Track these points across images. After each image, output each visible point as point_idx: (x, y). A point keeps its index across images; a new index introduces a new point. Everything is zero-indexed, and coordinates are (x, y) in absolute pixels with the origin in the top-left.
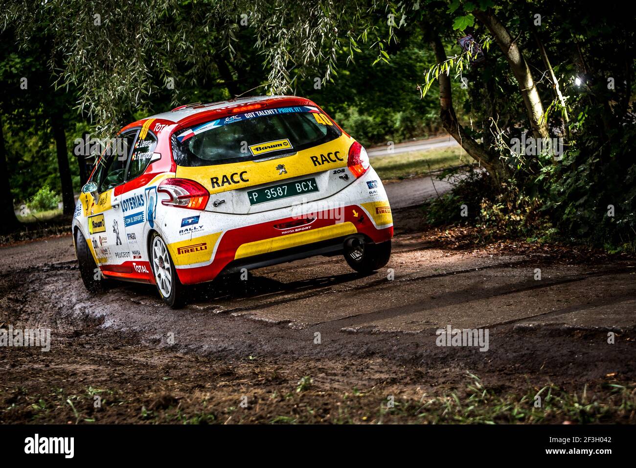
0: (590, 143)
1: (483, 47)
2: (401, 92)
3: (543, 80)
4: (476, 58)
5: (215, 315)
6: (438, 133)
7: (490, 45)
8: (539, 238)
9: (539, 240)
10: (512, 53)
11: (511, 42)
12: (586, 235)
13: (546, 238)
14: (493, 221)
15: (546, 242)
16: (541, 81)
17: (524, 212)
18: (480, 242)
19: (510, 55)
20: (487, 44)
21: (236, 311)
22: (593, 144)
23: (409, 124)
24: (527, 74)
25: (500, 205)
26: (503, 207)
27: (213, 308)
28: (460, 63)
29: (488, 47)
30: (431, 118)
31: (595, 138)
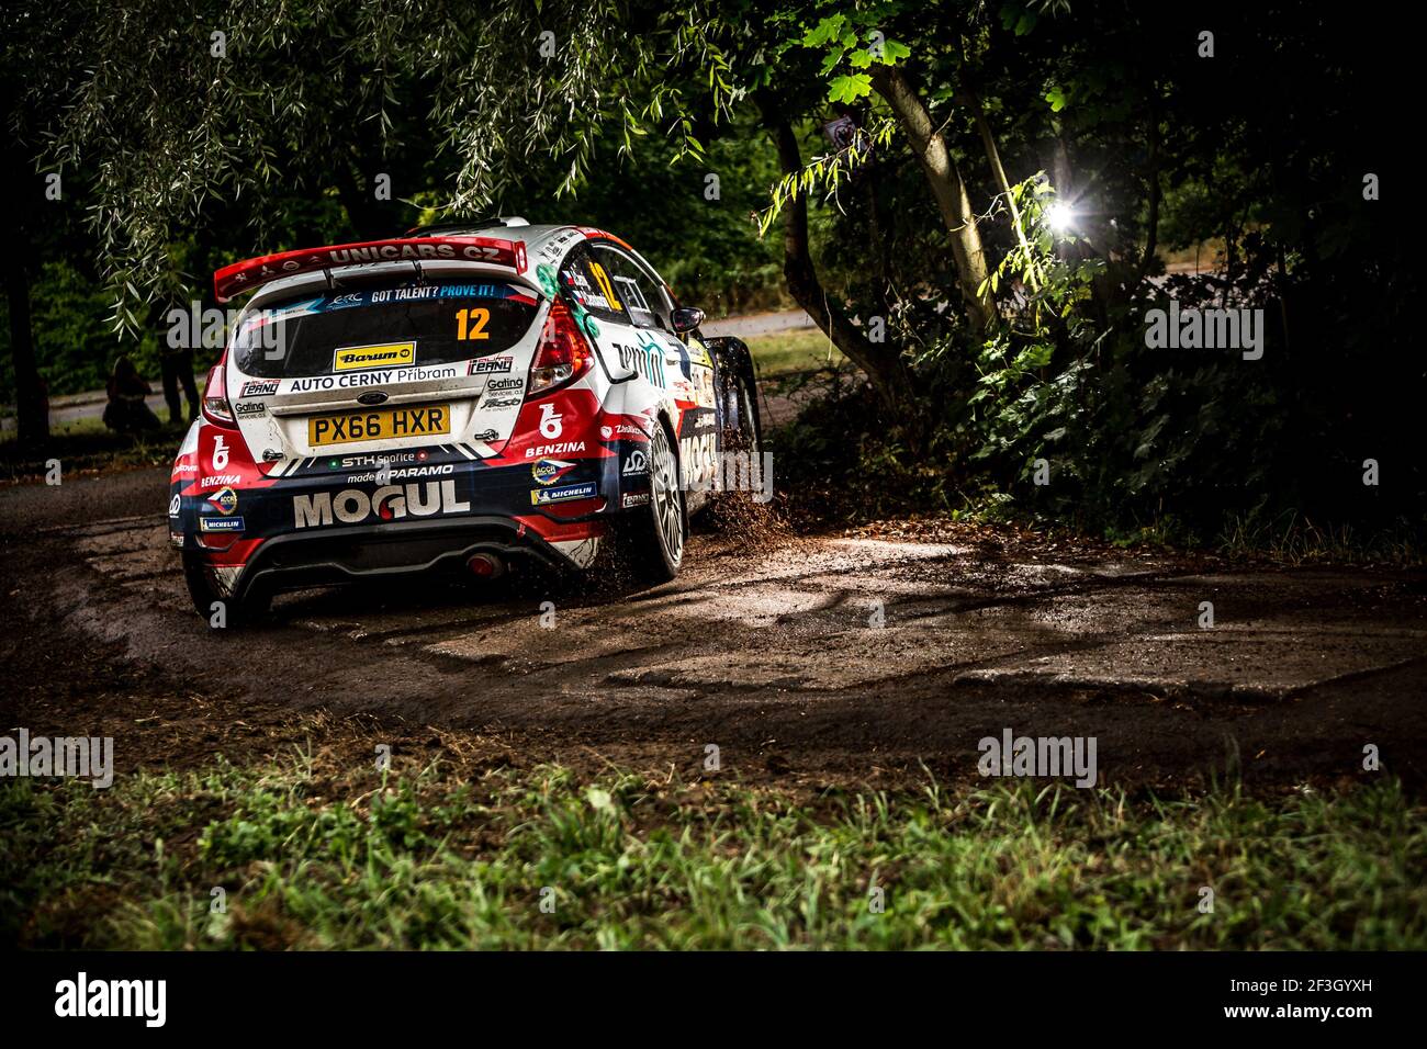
0: (1077, 333)
1: (880, 141)
2: (687, 222)
3: (993, 212)
4: (863, 160)
5: (352, 641)
6: (745, 309)
7: (892, 136)
8: (975, 513)
9: (975, 518)
10: (934, 154)
11: (933, 132)
12: (1067, 510)
13: (989, 514)
14: (881, 478)
15: (989, 521)
16: (989, 215)
17: (943, 461)
18: (857, 516)
19: (929, 157)
20: (887, 134)
21: (393, 634)
22: (1085, 335)
23: (690, 289)
24: (960, 195)
25: (896, 448)
26: (900, 450)
27: (350, 629)
28: (834, 171)
29: (888, 139)
30: (734, 278)
31: (1089, 324)
